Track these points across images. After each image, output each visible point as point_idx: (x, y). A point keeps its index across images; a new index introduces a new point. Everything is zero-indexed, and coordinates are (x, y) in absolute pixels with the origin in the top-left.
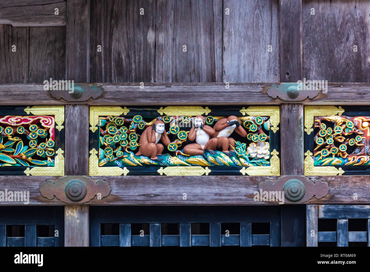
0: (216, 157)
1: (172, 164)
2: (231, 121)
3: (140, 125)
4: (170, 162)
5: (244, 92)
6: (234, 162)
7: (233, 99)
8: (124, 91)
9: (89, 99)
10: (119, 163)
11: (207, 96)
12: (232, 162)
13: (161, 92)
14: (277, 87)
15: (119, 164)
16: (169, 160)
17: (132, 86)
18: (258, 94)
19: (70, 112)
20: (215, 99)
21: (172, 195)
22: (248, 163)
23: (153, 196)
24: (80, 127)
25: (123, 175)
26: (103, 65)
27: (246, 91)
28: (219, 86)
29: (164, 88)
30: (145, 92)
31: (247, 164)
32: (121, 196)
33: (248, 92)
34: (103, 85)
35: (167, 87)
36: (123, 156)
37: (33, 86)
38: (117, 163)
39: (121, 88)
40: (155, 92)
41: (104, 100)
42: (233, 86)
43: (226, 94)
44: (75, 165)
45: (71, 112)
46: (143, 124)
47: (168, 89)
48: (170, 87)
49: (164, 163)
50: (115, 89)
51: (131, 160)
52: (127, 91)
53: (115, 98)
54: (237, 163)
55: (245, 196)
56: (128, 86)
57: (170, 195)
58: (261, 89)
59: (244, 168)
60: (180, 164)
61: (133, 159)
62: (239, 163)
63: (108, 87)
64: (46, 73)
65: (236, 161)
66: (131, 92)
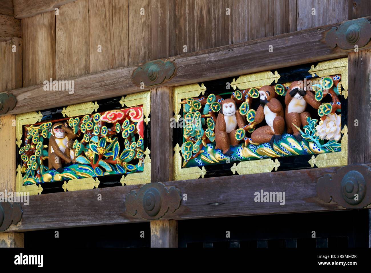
0: (280, 145)
1: (242, 158)
2: (292, 90)
3: (214, 108)
4: (239, 155)
5: (303, 44)
6: (303, 149)
7: (292, 57)
8: (193, 63)
9: (164, 80)
10: (199, 161)
11: (266, 58)
12: (301, 149)
13: (224, 59)
14: (337, 30)
15: (199, 163)
16: (238, 153)
17: (200, 55)
18: (318, 45)
19: (153, 99)
20: (274, 60)
21: (234, 203)
22: (318, 148)
23: (217, 205)
24: (162, 118)
25: (201, 177)
26: (187, 29)
27: (305, 41)
28: (278, 39)
29: (227, 53)
30: (211, 62)
31: (316, 150)
32: (190, 207)
33: (306, 43)
34: (176, 58)
35: (229, 51)
36: (199, 152)
37: (120, 70)
38: (197, 160)
39: (190, 60)
40: (220, 60)
41: (176, 79)
42: (292, 37)
43: (285, 50)
44: (158, 168)
45: (155, 98)
46: (217, 105)
47: (230, 54)
48: (232, 50)
49: (233, 157)
50: (185, 62)
51: (206, 156)
52: (195, 63)
53: (185, 75)
54: (306, 150)
55: (303, 199)
56: (196, 57)
57: (232, 203)
58: (321, 36)
59: (313, 157)
60: (250, 158)
61: (209, 155)
62: (308, 150)
63: (180, 60)
64: (141, 49)
65: (305, 147)
66: (199, 64)
